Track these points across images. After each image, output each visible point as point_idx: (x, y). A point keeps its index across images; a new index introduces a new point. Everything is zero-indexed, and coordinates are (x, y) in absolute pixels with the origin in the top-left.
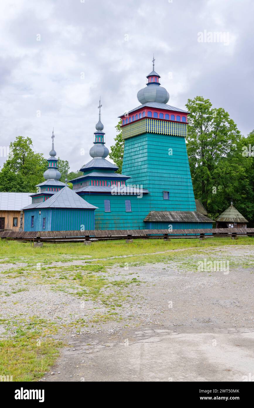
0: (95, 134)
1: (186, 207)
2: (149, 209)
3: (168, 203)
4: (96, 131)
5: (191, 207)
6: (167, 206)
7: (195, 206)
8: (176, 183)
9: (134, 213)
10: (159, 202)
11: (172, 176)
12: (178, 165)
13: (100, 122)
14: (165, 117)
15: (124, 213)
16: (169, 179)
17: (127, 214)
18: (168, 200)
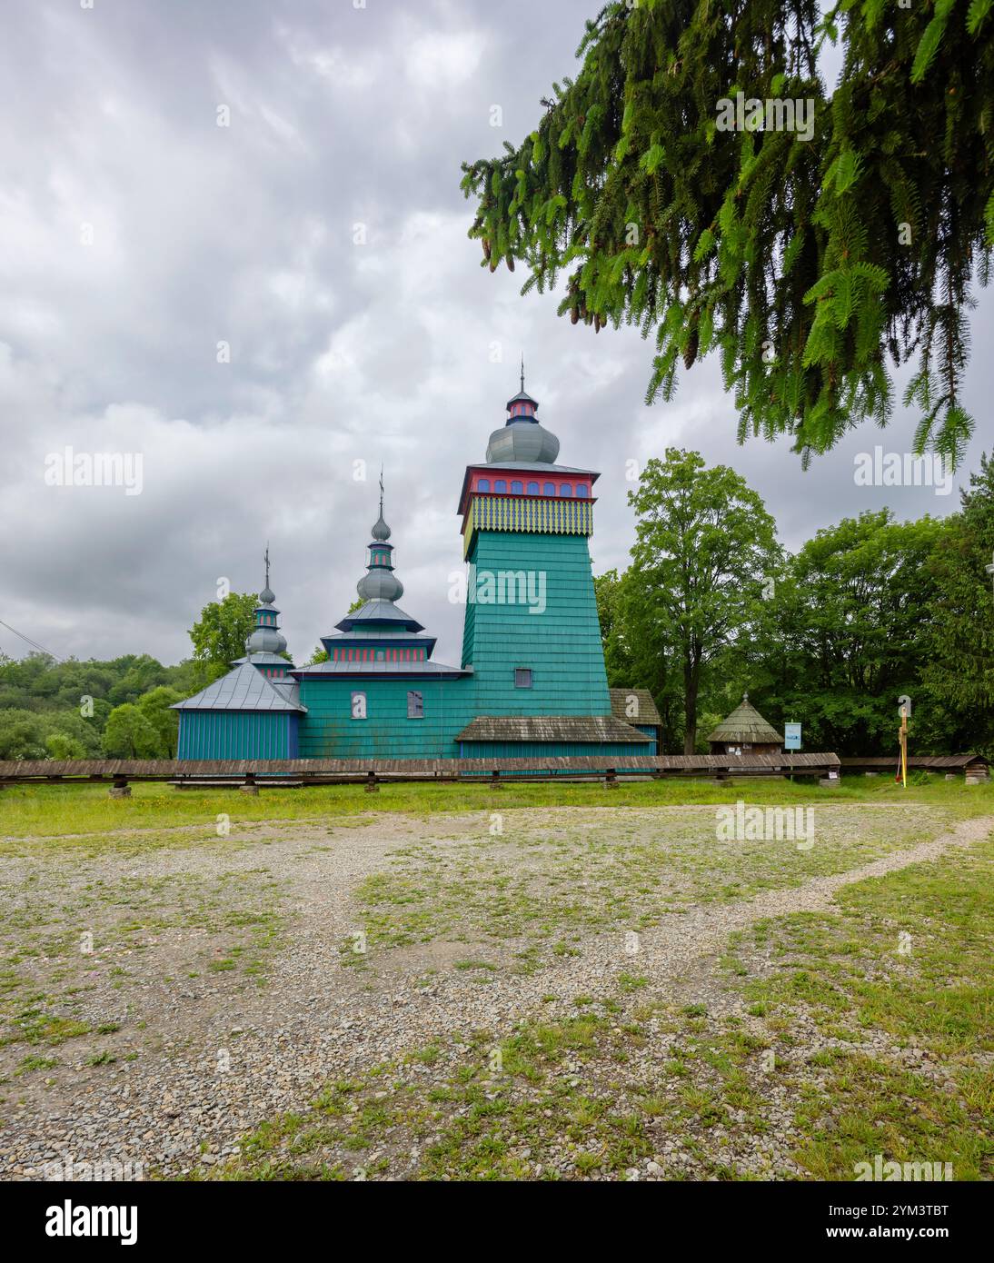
0: (370, 547)
1: (583, 704)
2: (471, 712)
3: (527, 695)
4: (373, 541)
5: (594, 705)
6: (525, 704)
7: (609, 703)
8: (555, 648)
9: (429, 722)
10: (502, 695)
11: (543, 630)
12: (565, 603)
13: (381, 520)
14: (543, 489)
15: (403, 723)
16: (534, 639)
17: (409, 724)
18: (530, 689)
